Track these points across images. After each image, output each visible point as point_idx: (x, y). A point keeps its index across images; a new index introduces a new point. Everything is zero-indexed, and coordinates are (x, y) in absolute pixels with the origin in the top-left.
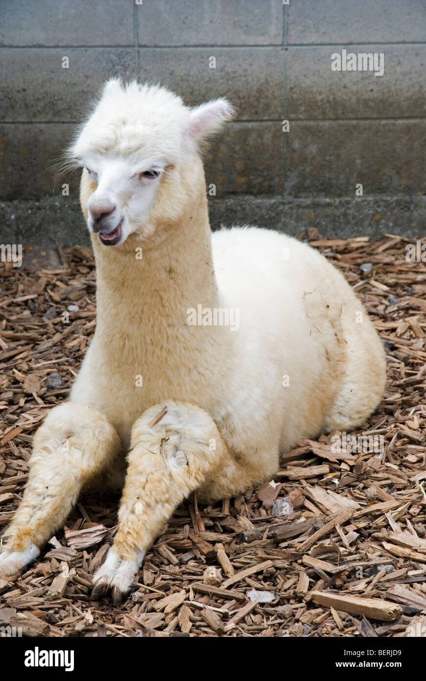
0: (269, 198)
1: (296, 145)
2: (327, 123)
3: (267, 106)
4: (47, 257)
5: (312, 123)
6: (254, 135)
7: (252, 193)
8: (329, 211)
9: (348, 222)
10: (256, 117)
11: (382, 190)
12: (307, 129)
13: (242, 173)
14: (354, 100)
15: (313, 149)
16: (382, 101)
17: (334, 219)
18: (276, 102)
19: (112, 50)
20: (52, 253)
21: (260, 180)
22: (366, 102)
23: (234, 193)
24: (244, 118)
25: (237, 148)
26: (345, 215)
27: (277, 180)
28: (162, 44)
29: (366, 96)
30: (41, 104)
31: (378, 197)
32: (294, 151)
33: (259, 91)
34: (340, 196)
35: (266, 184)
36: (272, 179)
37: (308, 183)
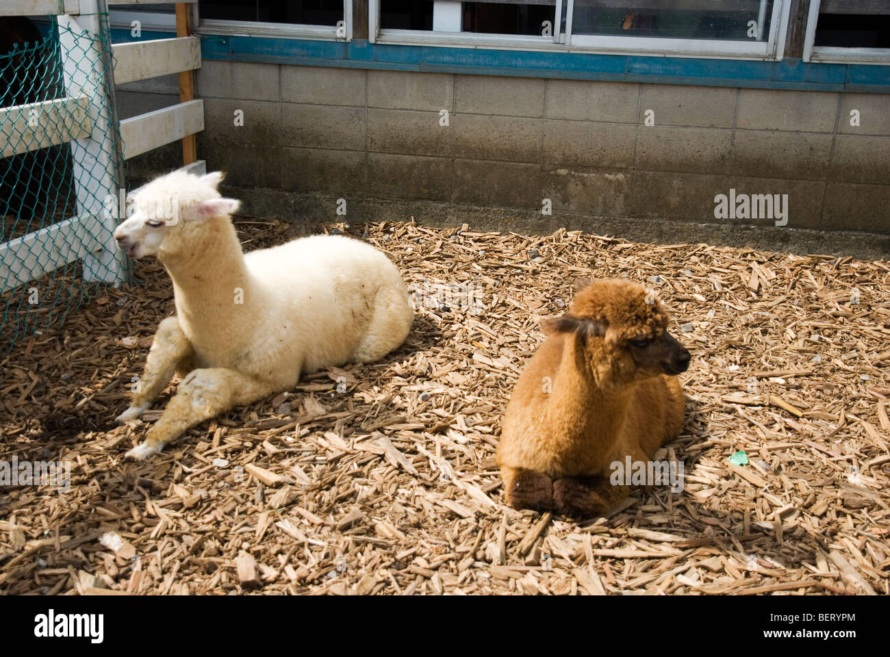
0: (442, 203)
1: (459, 173)
2: (478, 161)
3: (442, 148)
4: (300, 229)
5: (469, 161)
6: (434, 165)
7: (431, 200)
8: (477, 214)
9: (489, 222)
10: (435, 154)
11: (510, 205)
12: (466, 164)
13: (427, 187)
14: (494, 149)
15: (469, 176)
16: (511, 151)
17: (480, 220)
18: (448, 146)
19: (353, 109)
20: (303, 226)
21: (436, 192)
22: (502, 151)
23: (421, 199)
24: (428, 154)
25: (424, 172)
26: (487, 218)
27: (446, 193)
28: (381, 107)
29: (501, 147)
30: (311, 137)
31: (508, 209)
32: (457, 176)
33: (438, 139)
34: (484, 206)
35: (440, 195)
36: (443, 192)
37: (465, 196)
